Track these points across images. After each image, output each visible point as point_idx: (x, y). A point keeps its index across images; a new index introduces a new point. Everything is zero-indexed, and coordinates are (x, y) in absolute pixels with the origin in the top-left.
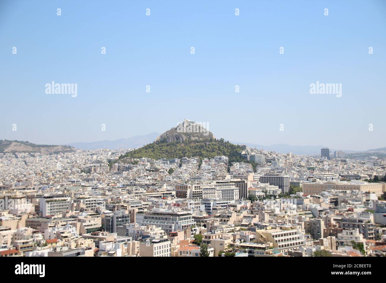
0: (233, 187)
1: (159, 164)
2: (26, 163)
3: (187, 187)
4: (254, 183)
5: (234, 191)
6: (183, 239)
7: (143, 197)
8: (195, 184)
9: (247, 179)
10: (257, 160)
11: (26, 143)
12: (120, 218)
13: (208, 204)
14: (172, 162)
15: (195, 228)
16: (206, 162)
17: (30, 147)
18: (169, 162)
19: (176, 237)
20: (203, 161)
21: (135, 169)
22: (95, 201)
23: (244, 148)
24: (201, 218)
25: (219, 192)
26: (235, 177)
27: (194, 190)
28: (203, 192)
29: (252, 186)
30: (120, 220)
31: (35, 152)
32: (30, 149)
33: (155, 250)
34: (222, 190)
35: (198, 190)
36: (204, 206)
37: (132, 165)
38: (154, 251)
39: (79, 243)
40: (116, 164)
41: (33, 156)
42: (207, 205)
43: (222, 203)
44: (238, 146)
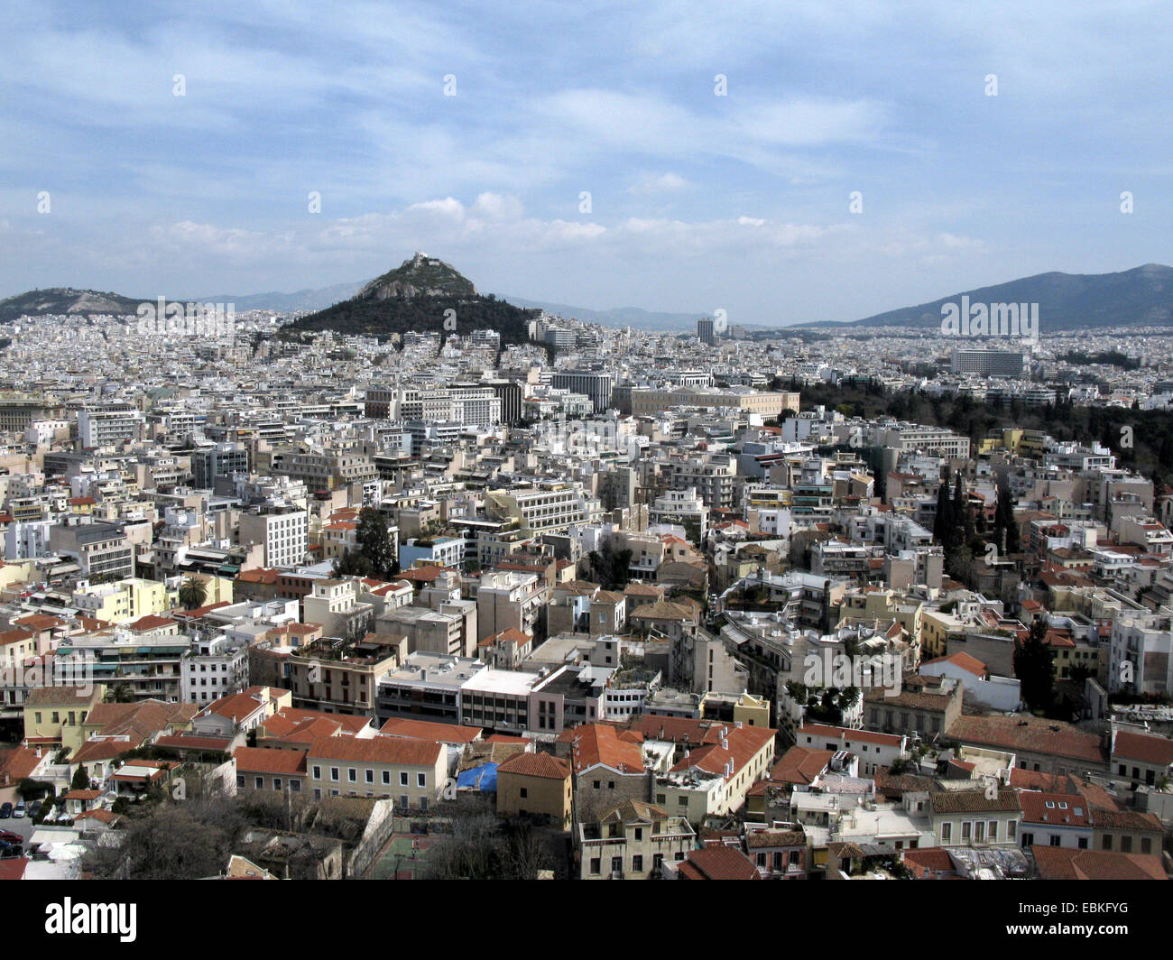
0: (490, 396)
1: (355, 343)
2: (105, 337)
3: (390, 395)
4: (538, 387)
5: (491, 403)
6: (343, 505)
7: (288, 413)
8: (408, 388)
9: (525, 380)
10: (558, 340)
11: (110, 297)
12: (225, 457)
13: (420, 431)
14: (383, 341)
15: (373, 484)
16: (452, 341)
17: (116, 304)
18: (377, 341)
19: (327, 503)
20: (448, 339)
21: (303, 355)
22: (191, 419)
23: (534, 314)
24: (395, 462)
25: (458, 405)
26: (502, 376)
27: (404, 401)
28: (424, 405)
29: (533, 394)
30: (224, 461)
31: (126, 314)
32: (117, 307)
33: (271, 528)
34: (465, 402)
35: (414, 402)
36: (410, 436)
37: (299, 346)
38: (269, 532)
39: (124, 510)
40: (267, 343)
41: (123, 322)
42: (417, 433)
43: (450, 431)
44: (525, 312)
